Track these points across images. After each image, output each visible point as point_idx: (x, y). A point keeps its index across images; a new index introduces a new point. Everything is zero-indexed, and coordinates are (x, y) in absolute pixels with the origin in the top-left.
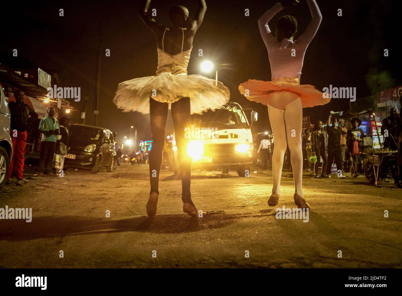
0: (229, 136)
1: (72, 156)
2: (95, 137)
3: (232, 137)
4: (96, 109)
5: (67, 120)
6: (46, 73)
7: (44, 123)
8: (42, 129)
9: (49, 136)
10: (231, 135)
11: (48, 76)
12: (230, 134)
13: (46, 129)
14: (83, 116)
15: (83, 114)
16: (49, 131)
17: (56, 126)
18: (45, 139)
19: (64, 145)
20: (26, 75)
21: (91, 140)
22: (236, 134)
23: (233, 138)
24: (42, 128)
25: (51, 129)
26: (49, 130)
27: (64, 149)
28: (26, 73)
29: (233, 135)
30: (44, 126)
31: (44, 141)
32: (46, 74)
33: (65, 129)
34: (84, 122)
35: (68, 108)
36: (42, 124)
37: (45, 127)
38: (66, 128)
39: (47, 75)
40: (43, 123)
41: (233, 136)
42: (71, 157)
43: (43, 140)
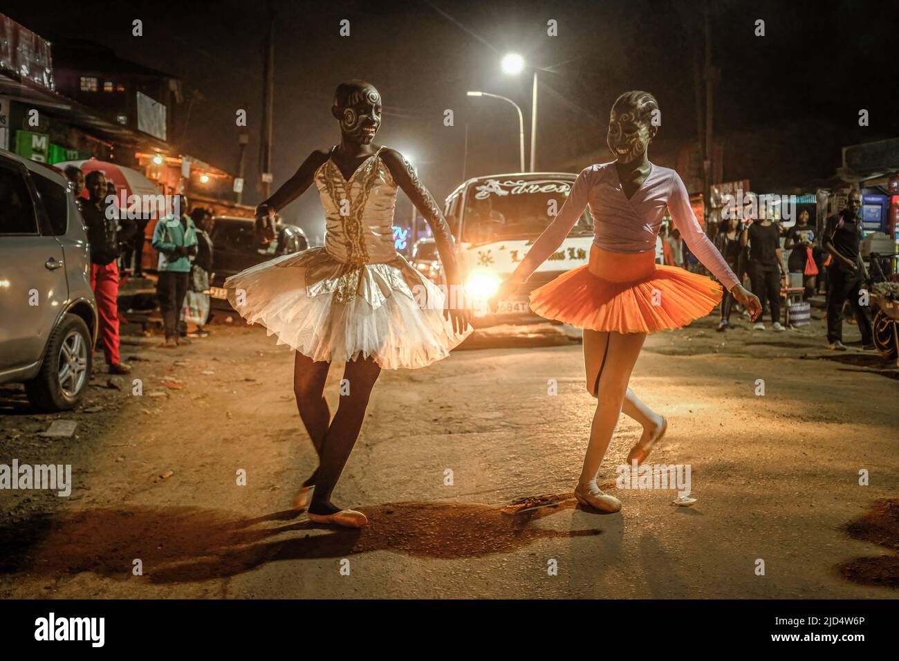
0: (567, 254)
1: (219, 292)
2: (267, 246)
3: (572, 257)
4: (266, 171)
5: (206, 217)
6: (154, 102)
7: (164, 231)
8: (159, 243)
9: (175, 260)
10: (572, 250)
11: (159, 107)
12: (569, 249)
13: (169, 245)
14: (239, 186)
15: (238, 182)
16: (174, 249)
17: (191, 238)
18: (167, 267)
19: (202, 271)
20: (109, 87)
21: (260, 254)
22: (581, 250)
23: (575, 258)
24: (160, 241)
25: (180, 244)
26: (174, 246)
27: (202, 279)
28: (107, 81)
29: (576, 251)
30: (163, 236)
31: (164, 270)
32: (153, 105)
33: (203, 235)
34: (240, 198)
35: (205, 173)
36: (159, 231)
37: (167, 240)
38: (205, 232)
39: (156, 105)
40: (162, 230)
41: (576, 255)
42: (216, 293)
43: (162, 267)
